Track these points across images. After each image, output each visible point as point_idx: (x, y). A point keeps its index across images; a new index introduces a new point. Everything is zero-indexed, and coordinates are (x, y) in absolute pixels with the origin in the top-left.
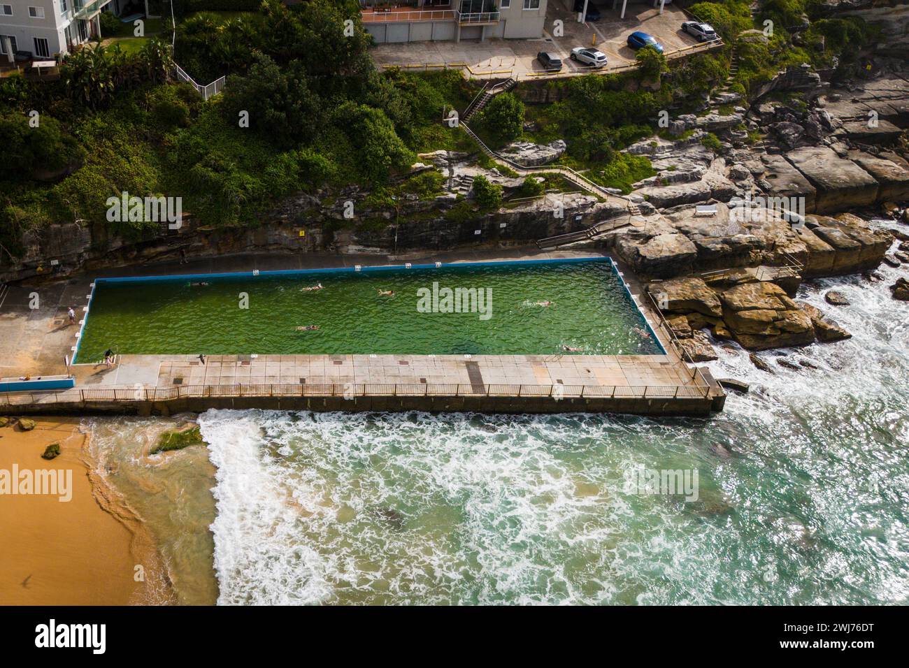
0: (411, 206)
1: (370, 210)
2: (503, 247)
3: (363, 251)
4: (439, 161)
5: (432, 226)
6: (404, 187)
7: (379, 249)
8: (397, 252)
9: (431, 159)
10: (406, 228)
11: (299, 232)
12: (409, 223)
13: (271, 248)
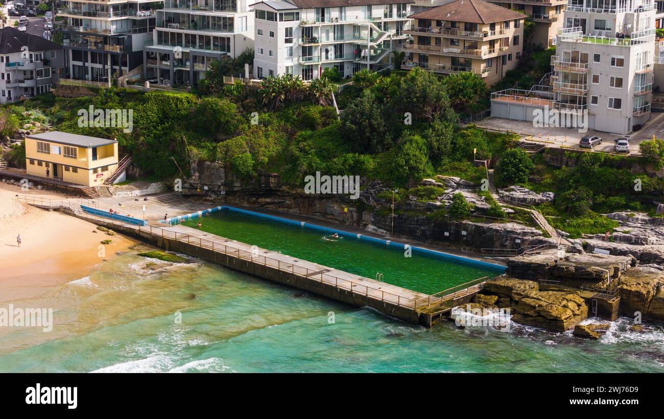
0: (409, 204)
1: (384, 200)
2: (463, 250)
3: (376, 231)
4: (450, 183)
5: (417, 221)
6: (412, 191)
7: (385, 231)
8: (395, 236)
9: (444, 180)
10: (402, 219)
11: (344, 208)
12: (403, 215)
13: (328, 217)
